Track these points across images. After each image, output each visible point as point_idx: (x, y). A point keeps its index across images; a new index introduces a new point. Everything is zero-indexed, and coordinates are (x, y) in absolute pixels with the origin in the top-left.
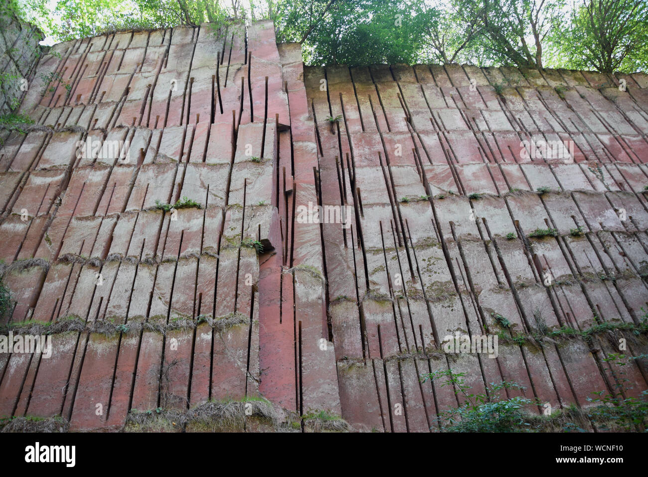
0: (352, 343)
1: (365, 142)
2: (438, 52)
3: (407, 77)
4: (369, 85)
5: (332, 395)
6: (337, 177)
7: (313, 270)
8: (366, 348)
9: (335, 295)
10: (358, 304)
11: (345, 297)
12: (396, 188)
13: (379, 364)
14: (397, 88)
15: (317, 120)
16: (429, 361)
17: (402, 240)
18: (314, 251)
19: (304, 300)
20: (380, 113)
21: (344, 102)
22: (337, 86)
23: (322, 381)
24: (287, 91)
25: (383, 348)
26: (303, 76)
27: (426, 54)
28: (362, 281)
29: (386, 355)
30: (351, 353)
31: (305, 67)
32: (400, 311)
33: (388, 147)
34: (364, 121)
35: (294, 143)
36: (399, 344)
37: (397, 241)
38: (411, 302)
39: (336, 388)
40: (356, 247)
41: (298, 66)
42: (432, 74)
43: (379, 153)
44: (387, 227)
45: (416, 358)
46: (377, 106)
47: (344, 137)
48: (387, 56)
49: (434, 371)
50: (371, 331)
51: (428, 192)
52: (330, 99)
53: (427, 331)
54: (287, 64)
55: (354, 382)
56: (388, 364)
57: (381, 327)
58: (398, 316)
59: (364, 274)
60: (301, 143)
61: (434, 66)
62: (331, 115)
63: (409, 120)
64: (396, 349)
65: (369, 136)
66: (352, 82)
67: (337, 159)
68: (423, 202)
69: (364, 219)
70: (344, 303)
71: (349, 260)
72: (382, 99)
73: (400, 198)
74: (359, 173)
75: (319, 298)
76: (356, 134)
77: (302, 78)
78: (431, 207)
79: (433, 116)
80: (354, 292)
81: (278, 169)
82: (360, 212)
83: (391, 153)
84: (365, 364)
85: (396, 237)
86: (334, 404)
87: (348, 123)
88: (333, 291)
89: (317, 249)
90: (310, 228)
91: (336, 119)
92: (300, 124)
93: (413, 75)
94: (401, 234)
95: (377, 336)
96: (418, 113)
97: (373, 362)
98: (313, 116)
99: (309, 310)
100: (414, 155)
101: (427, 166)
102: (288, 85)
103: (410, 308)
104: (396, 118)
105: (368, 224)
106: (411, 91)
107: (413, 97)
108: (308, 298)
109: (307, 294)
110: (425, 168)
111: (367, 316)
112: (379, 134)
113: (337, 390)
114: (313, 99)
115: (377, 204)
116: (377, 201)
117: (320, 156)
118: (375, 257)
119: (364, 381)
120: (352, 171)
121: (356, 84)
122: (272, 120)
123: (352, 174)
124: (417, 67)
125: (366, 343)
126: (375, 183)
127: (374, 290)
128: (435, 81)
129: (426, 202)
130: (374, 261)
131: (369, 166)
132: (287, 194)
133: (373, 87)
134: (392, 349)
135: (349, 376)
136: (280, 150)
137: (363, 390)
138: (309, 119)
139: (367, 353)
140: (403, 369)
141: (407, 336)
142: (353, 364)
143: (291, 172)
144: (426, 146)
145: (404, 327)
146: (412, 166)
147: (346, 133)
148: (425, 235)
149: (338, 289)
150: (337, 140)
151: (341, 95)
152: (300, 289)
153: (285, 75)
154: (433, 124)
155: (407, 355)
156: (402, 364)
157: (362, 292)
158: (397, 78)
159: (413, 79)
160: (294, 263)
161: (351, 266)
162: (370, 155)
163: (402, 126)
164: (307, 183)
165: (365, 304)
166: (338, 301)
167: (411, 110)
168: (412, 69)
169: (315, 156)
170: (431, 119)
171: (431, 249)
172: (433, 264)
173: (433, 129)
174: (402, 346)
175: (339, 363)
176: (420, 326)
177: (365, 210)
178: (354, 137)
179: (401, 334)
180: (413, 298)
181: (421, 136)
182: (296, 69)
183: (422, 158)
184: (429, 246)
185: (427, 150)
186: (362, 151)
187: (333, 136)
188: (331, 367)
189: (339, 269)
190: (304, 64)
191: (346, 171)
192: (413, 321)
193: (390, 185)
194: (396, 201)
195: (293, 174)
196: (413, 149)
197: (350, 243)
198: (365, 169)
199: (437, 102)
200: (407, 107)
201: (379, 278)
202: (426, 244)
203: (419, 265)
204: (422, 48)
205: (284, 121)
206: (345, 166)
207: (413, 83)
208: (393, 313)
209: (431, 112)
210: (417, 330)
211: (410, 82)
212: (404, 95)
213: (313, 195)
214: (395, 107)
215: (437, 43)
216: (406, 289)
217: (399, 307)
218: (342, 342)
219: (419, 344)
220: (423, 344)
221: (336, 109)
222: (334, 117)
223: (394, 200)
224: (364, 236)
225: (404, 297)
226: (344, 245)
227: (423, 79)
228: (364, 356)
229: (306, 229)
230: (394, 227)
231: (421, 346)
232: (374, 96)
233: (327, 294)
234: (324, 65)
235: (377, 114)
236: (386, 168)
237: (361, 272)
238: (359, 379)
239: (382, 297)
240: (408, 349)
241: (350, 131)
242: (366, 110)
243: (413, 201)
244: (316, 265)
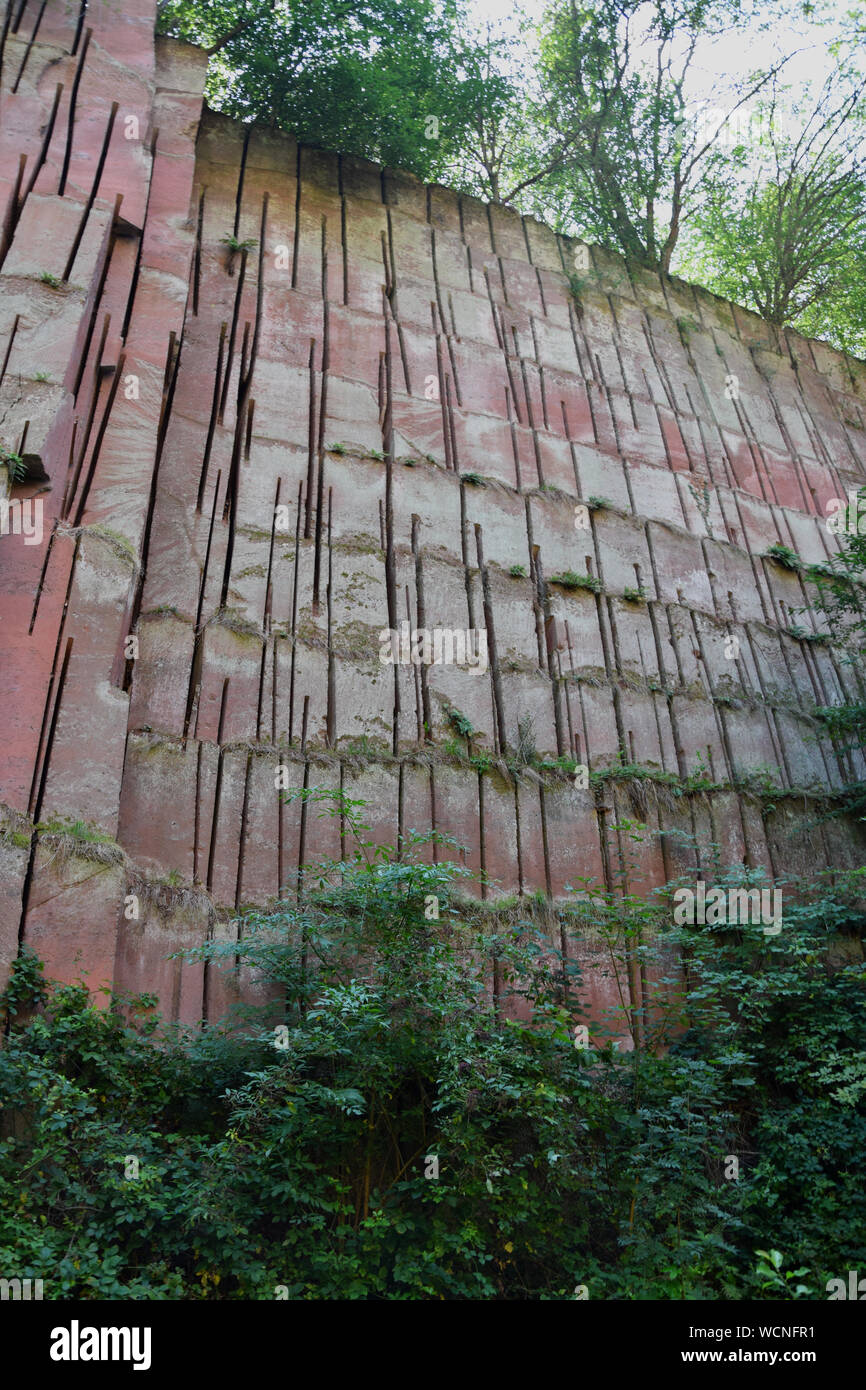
0: (166, 702)
1: (290, 311)
2: (485, 174)
3: (409, 204)
4: (331, 194)
5: (106, 794)
6: (215, 366)
7: (120, 542)
8: (193, 718)
9: (154, 600)
10: (196, 631)
11: (173, 611)
12: (327, 421)
13: (211, 753)
14: (384, 220)
15: (204, 236)
16: (307, 766)
17: (313, 526)
18: (132, 504)
19: (88, 598)
20: (336, 260)
21: (269, 215)
22: (264, 177)
23: (91, 764)
24: (153, 153)
25: (226, 723)
26: (196, 130)
27: (460, 169)
28: (215, 586)
29: (229, 739)
30: (161, 721)
31: (206, 111)
32: (275, 662)
33: (333, 335)
34: (299, 266)
35: (142, 269)
36: (259, 724)
37: (303, 525)
38: (301, 649)
39: (116, 782)
40: (219, 517)
41: (192, 103)
42: (461, 214)
43: (313, 341)
44: (290, 492)
45: (285, 756)
46: (334, 243)
47: (250, 286)
48: (382, 146)
49: (312, 787)
50: (209, 687)
51: (386, 447)
52: (243, 199)
53: (318, 710)
54: (168, 91)
55: (155, 777)
56: (228, 756)
57: (232, 684)
58: (269, 670)
59: (222, 574)
60: (156, 274)
61: (470, 200)
62: (236, 234)
63: (389, 292)
64: (249, 732)
65: (302, 302)
66: (298, 177)
67: (224, 329)
68: (372, 463)
69: (248, 465)
70: (169, 622)
71: (198, 539)
72: (348, 231)
73: (329, 443)
74: (262, 371)
75: (120, 601)
76: (277, 288)
77: (194, 133)
78: (384, 477)
79: (438, 299)
80: (192, 605)
81: (94, 315)
82: (243, 449)
83: (336, 348)
84: (184, 748)
85: (303, 517)
86: (106, 813)
87: (265, 260)
88: (151, 592)
89: (138, 502)
90: (134, 456)
91: (244, 245)
92: (165, 233)
93: (424, 203)
94: (314, 513)
95: (219, 699)
96: (411, 284)
97: (200, 748)
98: (196, 224)
99: (94, 620)
100: (380, 367)
101: (399, 393)
102: (160, 138)
103: (296, 660)
104: (364, 281)
105: (254, 478)
106: (411, 235)
107: (411, 249)
108: (97, 595)
109: (97, 589)
110: (395, 398)
111: (209, 656)
112: (322, 302)
113: (118, 787)
114: (206, 187)
115: (283, 443)
116: (283, 437)
117: (190, 312)
118: (252, 545)
119: (175, 779)
120: (248, 362)
121: (303, 185)
122: (106, 206)
123: (248, 368)
124: (436, 190)
125: (194, 708)
126: (288, 400)
127: (234, 610)
128: (462, 230)
129: (378, 465)
130: (249, 553)
131: (285, 361)
132: (102, 373)
133: (337, 203)
134: (241, 731)
135: (146, 764)
136: (109, 276)
137: (168, 795)
138: (187, 227)
139: (192, 728)
140: (255, 772)
141: (278, 712)
142: (160, 743)
143: (120, 329)
144: (407, 353)
145: (274, 694)
146: (369, 387)
147: (256, 281)
148: (360, 528)
149: (162, 591)
150: (234, 289)
151: (266, 197)
152: (85, 573)
153: (158, 113)
154: (433, 315)
155: (269, 748)
156: (254, 761)
157: (210, 607)
158: (391, 200)
159: (420, 213)
160: (85, 518)
161: (199, 551)
162: (294, 340)
163: (374, 300)
164: (152, 361)
165: (210, 633)
166: (158, 614)
167: (399, 275)
168: (424, 191)
169: (179, 310)
170: (433, 305)
171: (365, 558)
172: (361, 587)
173: (431, 325)
174: (263, 728)
175: (132, 736)
176: (307, 699)
177: (254, 447)
178: (271, 294)
179: (267, 706)
180: (306, 643)
181: (405, 331)
182: (185, 108)
183: (393, 377)
184: (361, 550)
185: (408, 363)
186: (278, 328)
187: (228, 278)
188: (115, 741)
189: (174, 551)
190: (205, 102)
191: (237, 358)
192: (295, 686)
193: (317, 411)
194: (320, 447)
195: (125, 334)
196: (381, 353)
197: (208, 507)
198: (275, 366)
199: (454, 275)
200: (392, 264)
201: (249, 589)
202: (356, 546)
203: (333, 582)
204: (458, 155)
205: (132, 215)
206: (238, 347)
207: (419, 220)
208: (260, 662)
209: (438, 291)
210: (299, 705)
211: (412, 217)
212: (394, 238)
213: (156, 388)
214: (369, 258)
215: (489, 154)
216: (297, 622)
217: (275, 653)
218: (148, 696)
219: (297, 733)
220: (304, 734)
221: (249, 224)
222: (241, 240)
223: (316, 443)
224: (240, 500)
225: (289, 636)
226: (195, 507)
227: (440, 219)
228: (185, 732)
229: (124, 454)
230: (304, 496)
231: (300, 735)
232: (334, 222)
233: (139, 596)
234: (248, 120)
235: (329, 262)
236: (319, 376)
237: (217, 569)
238: (165, 773)
239: (247, 626)
240: (274, 736)
241: (266, 279)
242: (310, 243)
243: (354, 455)
244: (129, 533)
